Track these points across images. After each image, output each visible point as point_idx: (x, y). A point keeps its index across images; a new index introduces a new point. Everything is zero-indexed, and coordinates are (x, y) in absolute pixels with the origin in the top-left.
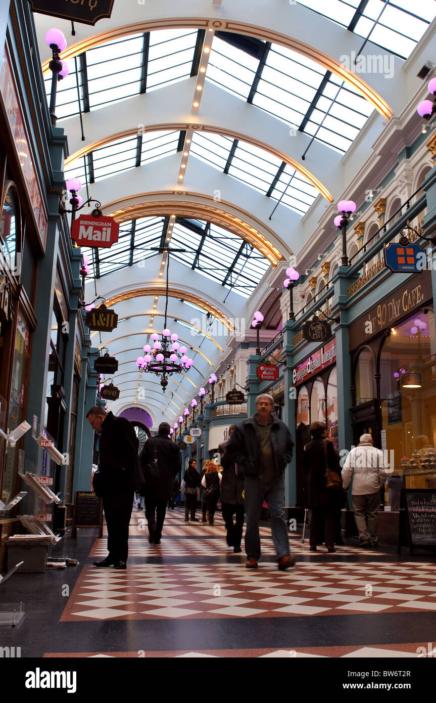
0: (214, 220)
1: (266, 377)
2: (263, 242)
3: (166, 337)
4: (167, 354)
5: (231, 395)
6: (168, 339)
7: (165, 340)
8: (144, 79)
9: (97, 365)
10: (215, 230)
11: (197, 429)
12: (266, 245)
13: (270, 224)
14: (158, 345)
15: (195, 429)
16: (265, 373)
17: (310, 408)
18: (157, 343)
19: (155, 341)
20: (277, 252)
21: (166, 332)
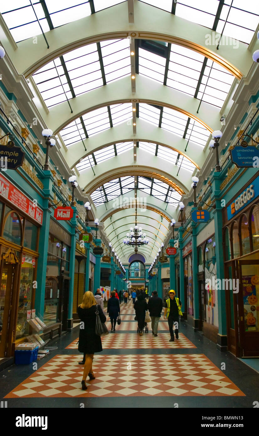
0: (155, 177)
1: (171, 253)
2: (175, 186)
3: (136, 229)
4: (137, 237)
5: (161, 258)
6: (138, 230)
7: (136, 231)
8: (111, 122)
9: (94, 251)
10: (155, 180)
11: (156, 269)
12: (176, 187)
13: (177, 178)
14: (133, 233)
15: (155, 269)
16: (170, 251)
17: (188, 269)
18: (132, 232)
19: (131, 231)
20: (182, 190)
21: (136, 227)
